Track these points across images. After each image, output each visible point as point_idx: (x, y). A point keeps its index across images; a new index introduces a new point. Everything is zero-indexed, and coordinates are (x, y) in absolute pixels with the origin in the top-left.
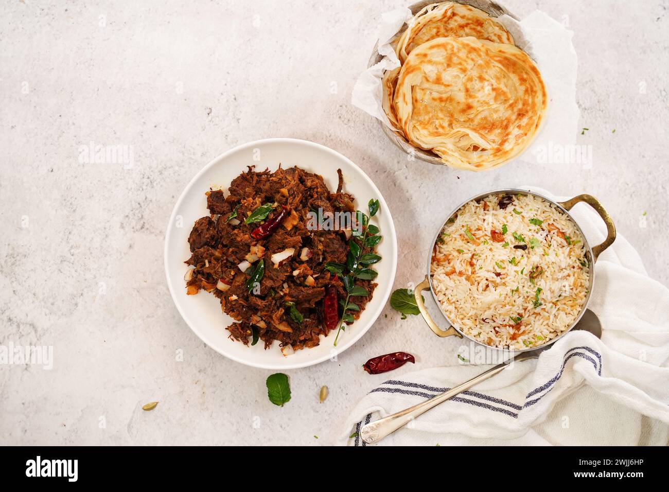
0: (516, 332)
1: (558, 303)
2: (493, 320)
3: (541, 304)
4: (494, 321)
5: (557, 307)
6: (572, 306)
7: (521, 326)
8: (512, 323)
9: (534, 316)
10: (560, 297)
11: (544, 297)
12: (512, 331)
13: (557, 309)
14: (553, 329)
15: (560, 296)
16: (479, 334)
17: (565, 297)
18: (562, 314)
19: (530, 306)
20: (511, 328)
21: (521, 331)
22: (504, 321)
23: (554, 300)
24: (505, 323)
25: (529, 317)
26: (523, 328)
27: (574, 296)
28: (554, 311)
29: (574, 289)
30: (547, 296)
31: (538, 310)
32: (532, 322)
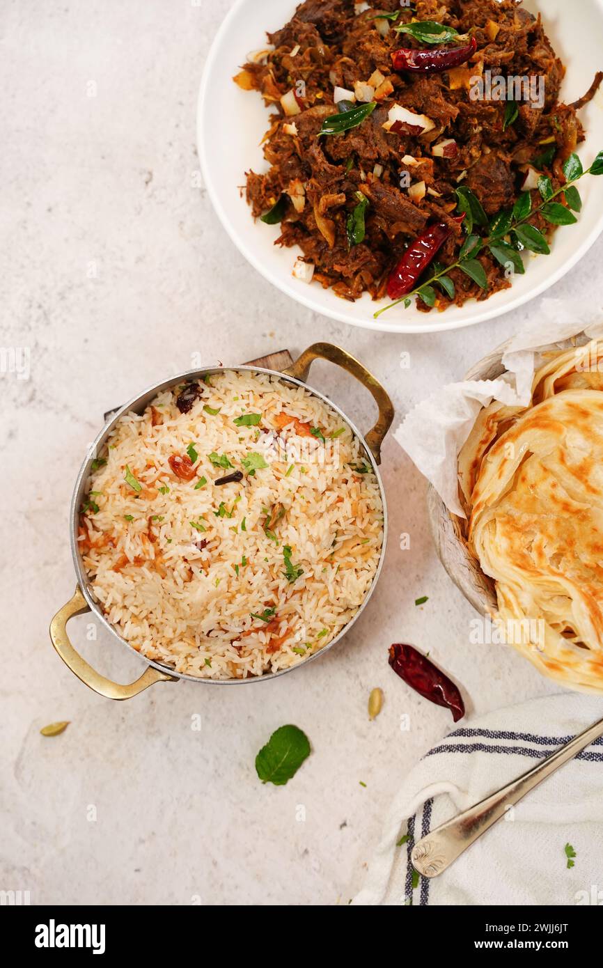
0: (274, 636)
1: (336, 557)
2: (223, 630)
3: (300, 573)
4: (226, 632)
5: (336, 565)
6: (363, 554)
7: (279, 622)
8: (260, 623)
9: (297, 596)
10: (337, 545)
11: (302, 556)
12: (265, 638)
13: (336, 569)
14: (341, 607)
15: (334, 543)
16: (208, 662)
17: (345, 542)
18: (349, 575)
19: (282, 583)
20: (261, 633)
21: (283, 632)
22: (244, 624)
23: (326, 555)
24: (246, 628)
25: (288, 602)
26: (284, 626)
27: (362, 535)
28: (332, 574)
29: (358, 522)
30: (308, 553)
31: (299, 584)
32: (299, 609)
